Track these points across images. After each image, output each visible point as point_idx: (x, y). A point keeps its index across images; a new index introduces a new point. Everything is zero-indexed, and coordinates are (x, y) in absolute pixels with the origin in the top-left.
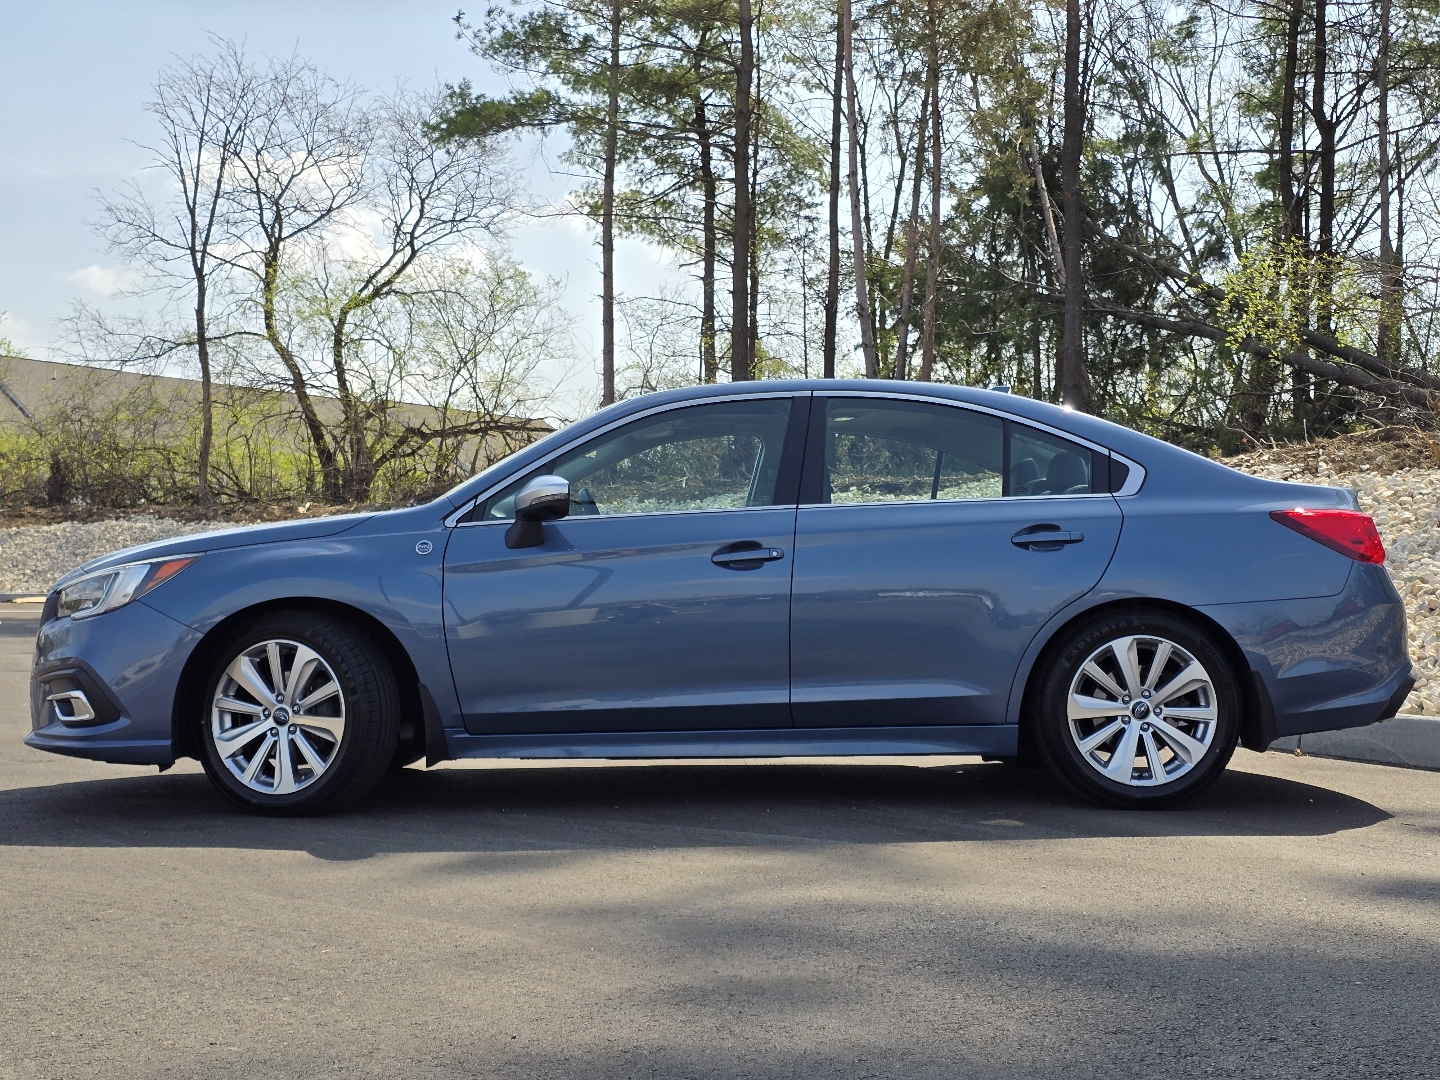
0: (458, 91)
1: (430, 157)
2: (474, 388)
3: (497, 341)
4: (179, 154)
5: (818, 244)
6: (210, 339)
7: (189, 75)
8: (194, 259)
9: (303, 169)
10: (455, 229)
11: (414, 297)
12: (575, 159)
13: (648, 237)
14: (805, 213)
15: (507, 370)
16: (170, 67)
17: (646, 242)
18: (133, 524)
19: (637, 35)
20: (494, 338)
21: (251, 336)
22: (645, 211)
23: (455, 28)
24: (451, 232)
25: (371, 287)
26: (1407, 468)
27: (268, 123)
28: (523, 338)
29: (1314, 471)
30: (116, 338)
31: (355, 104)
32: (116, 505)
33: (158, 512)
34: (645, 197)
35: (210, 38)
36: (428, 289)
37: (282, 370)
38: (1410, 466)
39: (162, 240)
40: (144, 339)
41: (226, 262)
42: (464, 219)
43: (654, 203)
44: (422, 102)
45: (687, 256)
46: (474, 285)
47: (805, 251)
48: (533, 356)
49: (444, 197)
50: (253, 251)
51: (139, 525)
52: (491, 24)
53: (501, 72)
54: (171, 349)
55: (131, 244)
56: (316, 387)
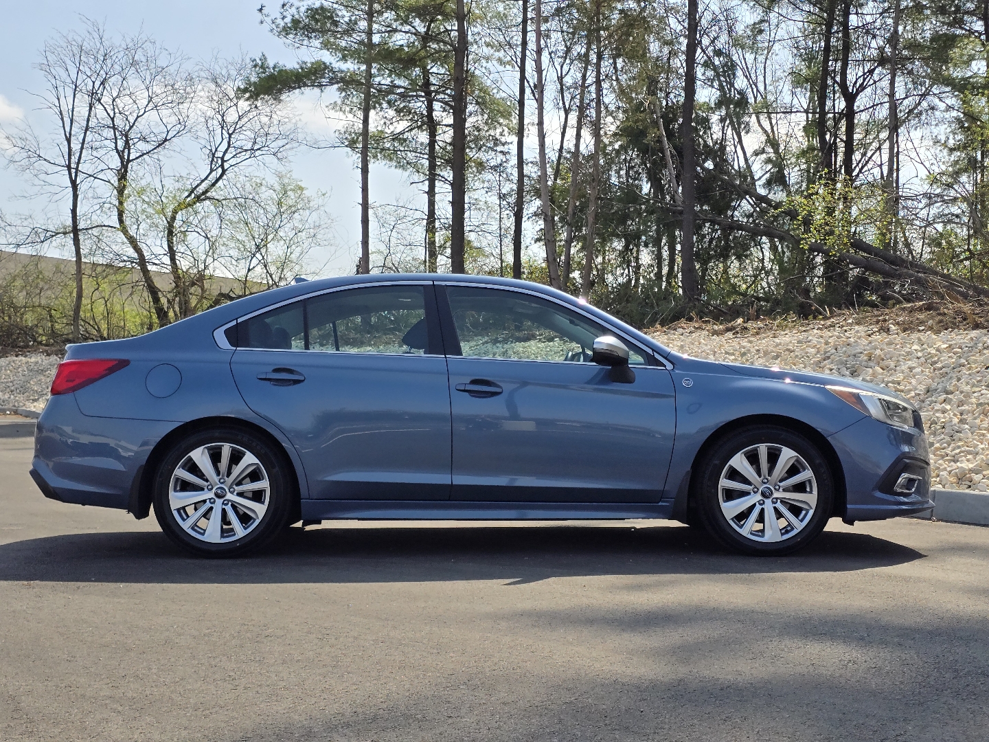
0: (260, 63)
1: (236, 105)
2: (265, 266)
3: (281, 233)
4: (59, 99)
5: (509, 170)
6: (80, 230)
7: (66, 44)
8: (70, 174)
9: (145, 112)
10: (253, 156)
11: (224, 202)
12: (338, 108)
13: (388, 162)
14: (499, 148)
15: (288, 254)
16: (52, 38)
17: (387, 166)
18: (29, 360)
19: (383, 23)
20: (280, 231)
21: (110, 228)
22: (387, 145)
23: (259, 16)
24: (250, 157)
25: (193, 195)
26: (950, 329)
27: (121, 79)
28: (299, 232)
29: (886, 330)
30: (13, 228)
31: (182, 66)
32: (14, 346)
33: (46, 351)
34: (387, 135)
35: (80, 19)
36: (233, 197)
37: (131, 252)
38: (951, 328)
39: (45, 160)
40: (34, 229)
41: (90, 176)
42: (259, 149)
43: (393, 140)
44: (229, 66)
45: (416, 177)
46: (266, 194)
47: (500, 175)
48: (306, 245)
49: (244, 133)
50: (109, 168)
51: (33, 360)
52: (285, 13)
53: (291, 47)
54: (53, 236)
55: (22, 163)
56: (156, 264)
